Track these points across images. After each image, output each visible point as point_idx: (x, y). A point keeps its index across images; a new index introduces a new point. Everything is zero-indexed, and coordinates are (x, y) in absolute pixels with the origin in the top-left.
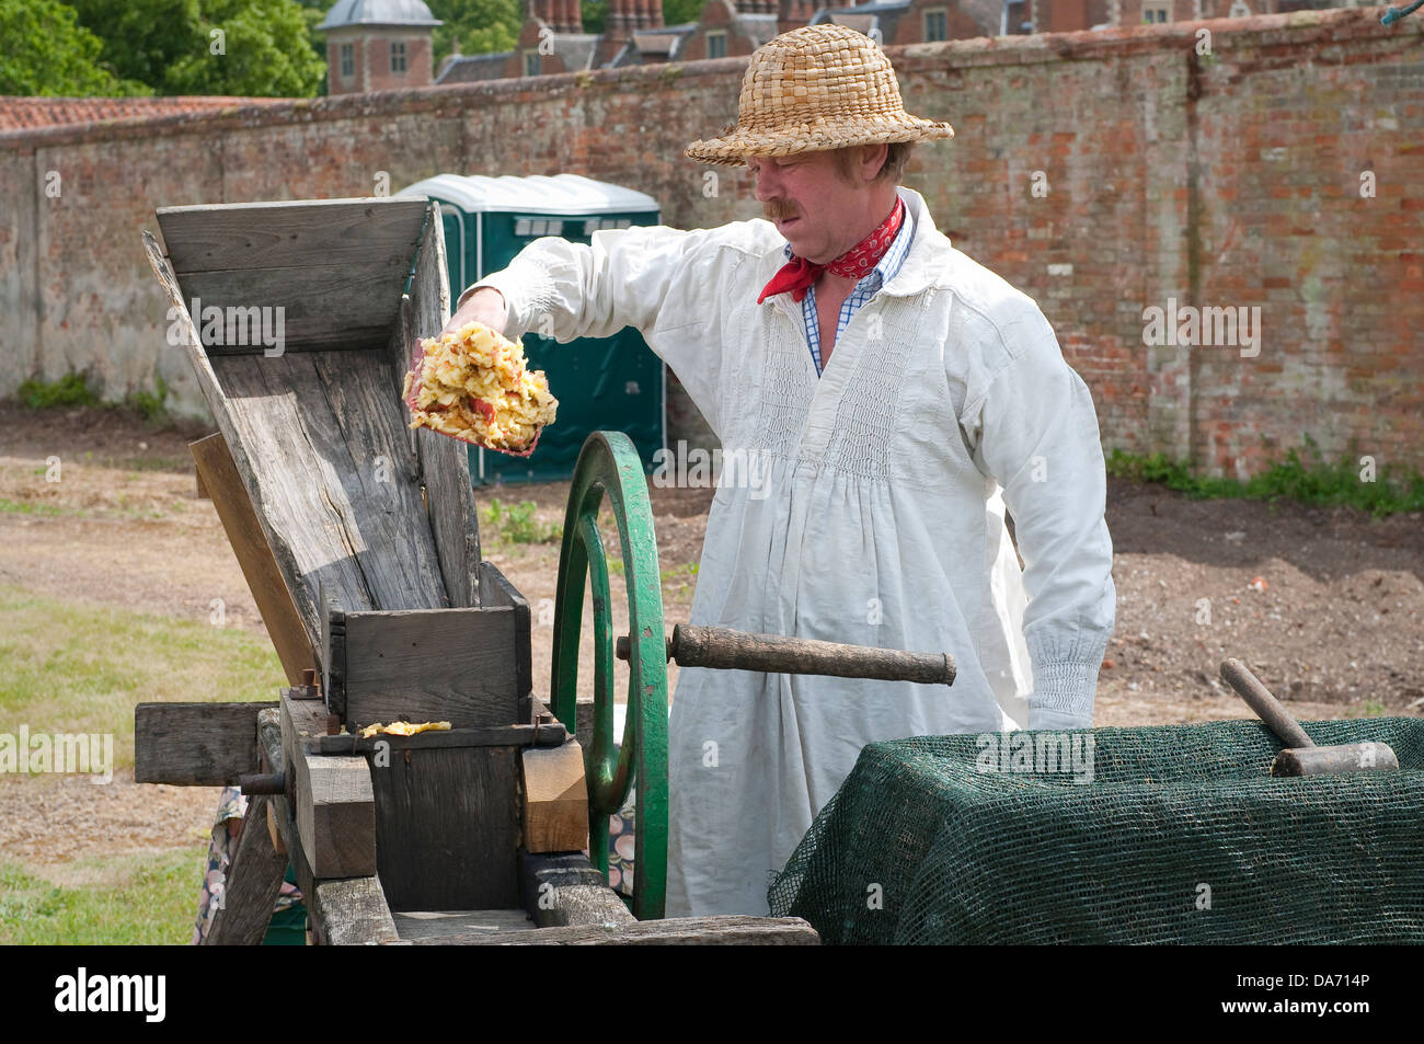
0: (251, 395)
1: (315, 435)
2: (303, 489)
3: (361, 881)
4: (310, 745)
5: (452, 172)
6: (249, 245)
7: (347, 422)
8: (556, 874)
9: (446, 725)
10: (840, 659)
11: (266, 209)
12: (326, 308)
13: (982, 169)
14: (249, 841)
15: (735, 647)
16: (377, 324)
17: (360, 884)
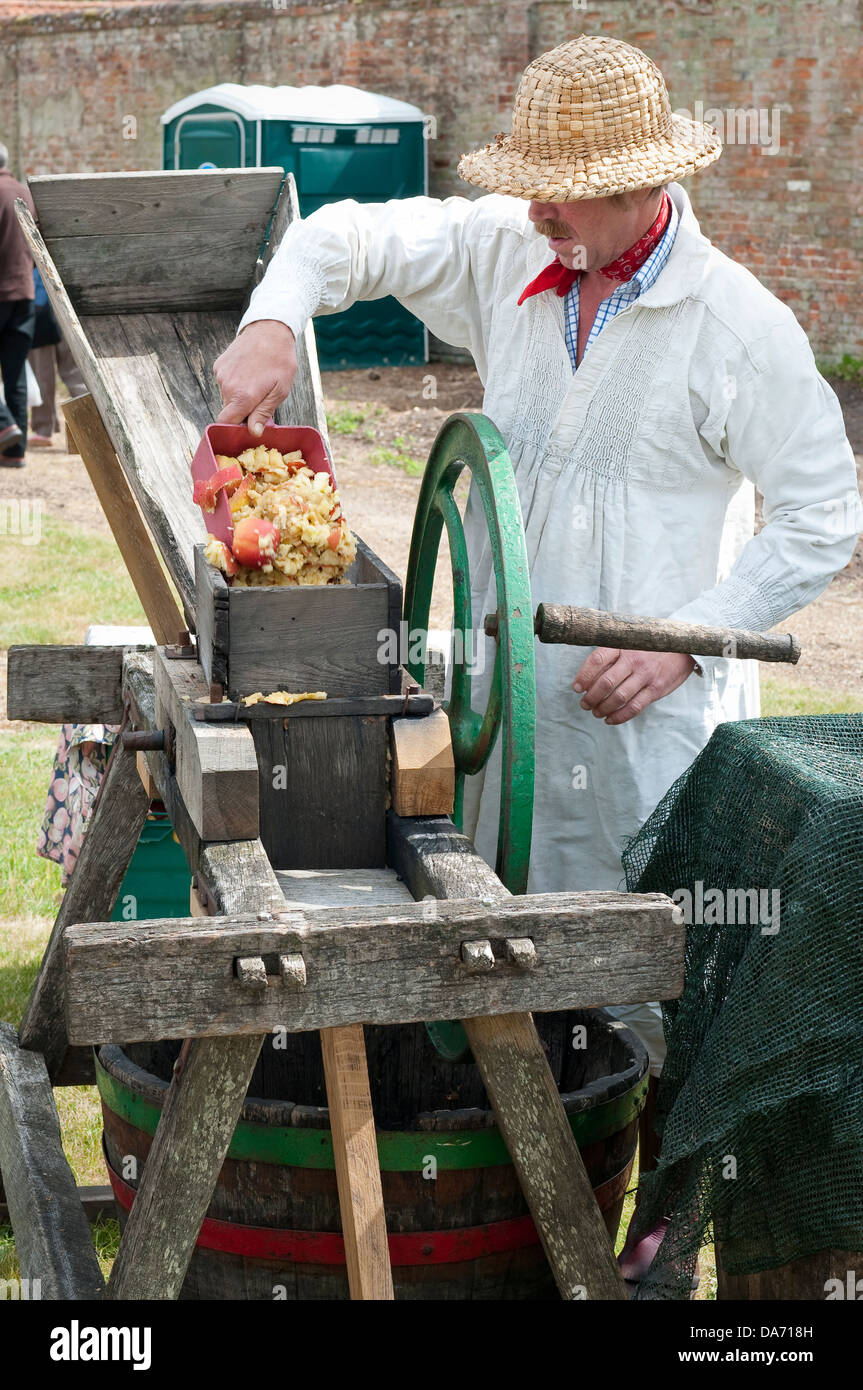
0: (114, 355)
1: (178, 396)
2: (169, 450)
3: (245, 844)
4: (194, 712)
5: (231, 82)
6: (114, 212)
7: (207, 384)
8: (425, 840)
9: (322, 695)
10: (694, 638)
11: (132, 179)
12: (185, 272)
13: (729, 90)
14: (116, 778)
15: (597, 626)
16: (232, 287)
17: (244, 847)
